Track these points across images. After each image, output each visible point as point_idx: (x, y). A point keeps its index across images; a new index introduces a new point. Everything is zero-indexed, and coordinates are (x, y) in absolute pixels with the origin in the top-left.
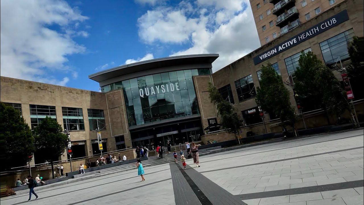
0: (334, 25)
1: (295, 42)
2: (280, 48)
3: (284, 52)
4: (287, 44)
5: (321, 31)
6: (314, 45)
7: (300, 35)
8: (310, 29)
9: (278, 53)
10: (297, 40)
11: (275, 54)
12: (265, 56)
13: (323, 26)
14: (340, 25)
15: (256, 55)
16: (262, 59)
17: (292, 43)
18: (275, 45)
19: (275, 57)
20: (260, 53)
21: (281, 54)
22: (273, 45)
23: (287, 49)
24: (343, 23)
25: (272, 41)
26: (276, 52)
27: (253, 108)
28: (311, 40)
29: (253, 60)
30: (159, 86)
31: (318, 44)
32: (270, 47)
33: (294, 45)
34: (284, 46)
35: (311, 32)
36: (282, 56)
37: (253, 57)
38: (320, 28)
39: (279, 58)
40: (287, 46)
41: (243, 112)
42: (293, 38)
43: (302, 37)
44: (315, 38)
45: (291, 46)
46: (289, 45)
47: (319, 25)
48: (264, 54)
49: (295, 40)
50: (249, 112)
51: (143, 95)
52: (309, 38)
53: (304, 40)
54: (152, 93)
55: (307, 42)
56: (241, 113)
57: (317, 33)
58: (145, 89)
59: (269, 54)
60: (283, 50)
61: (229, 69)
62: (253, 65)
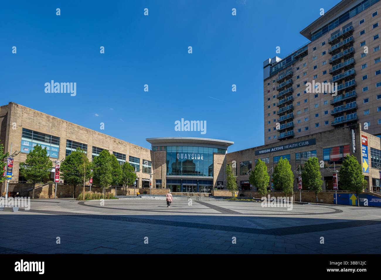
0: (306, 145)
1: (282, 149)
2: (272, 150)
3: (274, 153)
4: (277, 149)
5: (298, 147)
6: (293, 153)
7: (286, 145)
8: (293, 144)
9: (271, 152)
10: (284, 148)
11: (269, 152)
12: (263, 152)
13: (300, 144)
14: (310, 146)
15: (257, 150)
16: (260, 153)
17: (280, 149)
18: (270, 147)
19: (269, 154)
20: (260, 149)
21: (272, 153)
22: (269, 146)
23: (276, 151)
24: (312, 146)
25: (269, 144)
26: (270, 151)
27: (248, 181)
28: (292, 150)
29: (255, 152)
30: (190, 154)
31: (295, 154)
32: (266, 147)
33: (281, 150)
34: (275, 149)
35: (293, 145)
36: (273, 155)
37: (255, 150)
38: (298, 145)
39: (271, 155)
40: (277, 150)
41: (241, 182)
42: (282, 146)
43: (287, 147)
44: (295, 149)
45: (279, 150)
46: (278, 149)
47: (298, 143)
48: (262, 150)
49: (282, 148)
50: (245, 182)
51: (179, 158)
52: (291, 148)
53: (287, 149)
54: (185, 158)
55: (289, 150)
56: (240, 182)
57: (296, 147)
58: (181, 154)
59: (265, 151)
60: (274, 151)
61: (238, 153)
62: (254, 155)
